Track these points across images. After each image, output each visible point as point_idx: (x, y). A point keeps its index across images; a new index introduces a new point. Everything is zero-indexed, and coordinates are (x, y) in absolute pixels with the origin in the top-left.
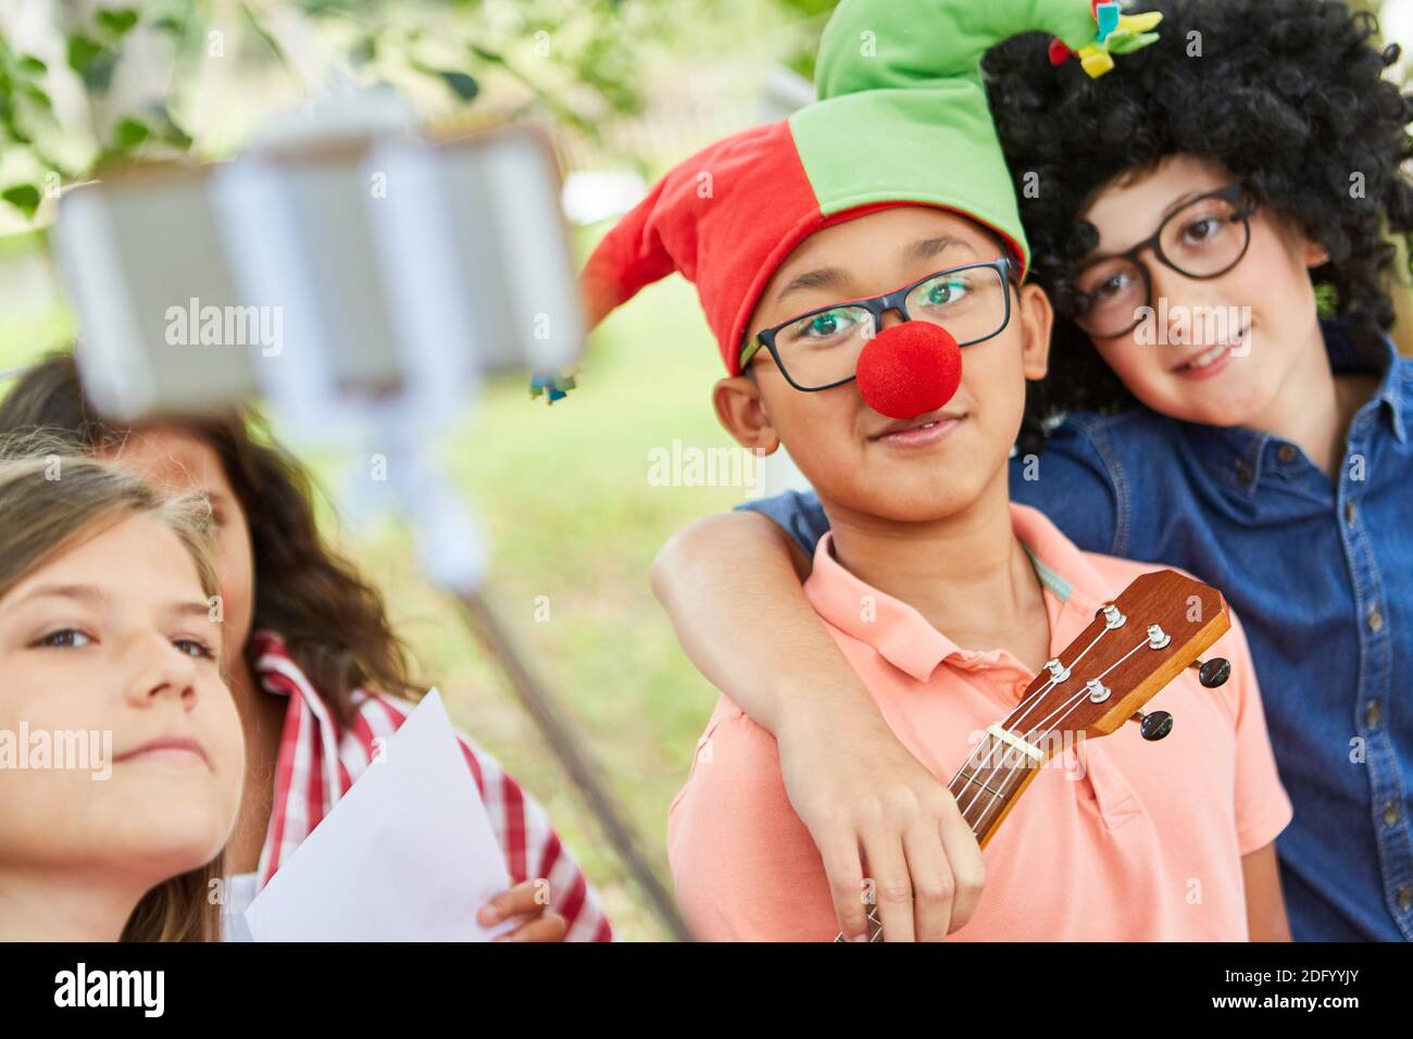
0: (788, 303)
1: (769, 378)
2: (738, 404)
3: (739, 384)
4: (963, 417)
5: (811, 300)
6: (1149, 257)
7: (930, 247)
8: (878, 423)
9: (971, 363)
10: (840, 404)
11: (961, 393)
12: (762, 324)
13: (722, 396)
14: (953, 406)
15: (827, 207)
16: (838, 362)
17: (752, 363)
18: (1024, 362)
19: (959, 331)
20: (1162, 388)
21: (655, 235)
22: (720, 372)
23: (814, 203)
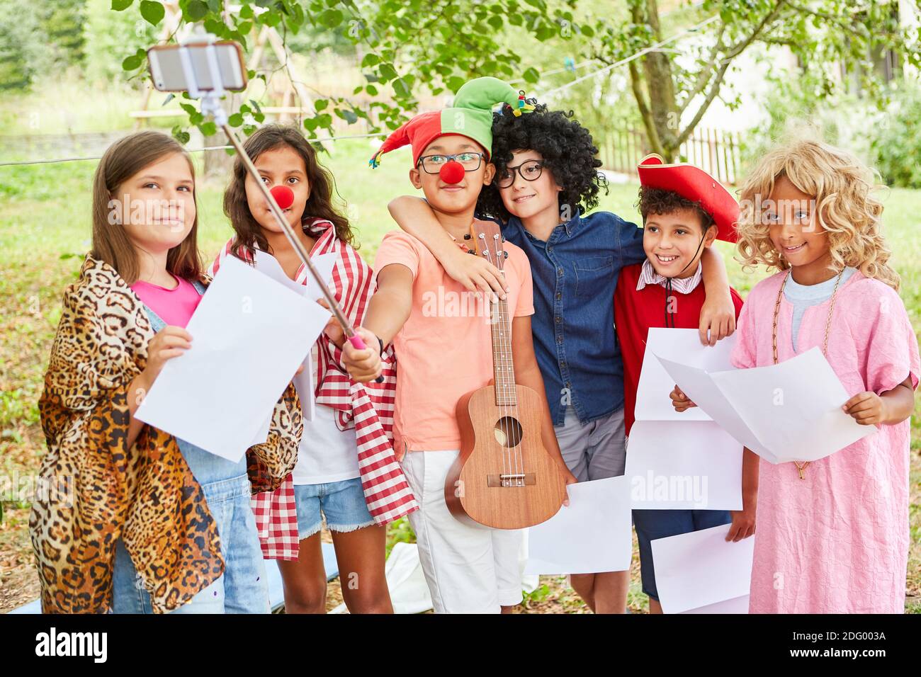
0: (429, 152)
1: (421, 168)
2: (415, 175)
3: (416, 170)
4: (463, 188)
5: (433, 152)
6: (517, 171)
7: (465, 146)
8: (443, 184)
9: (467, 175)
10: (435, 178)
11: (463, 180)
12: (423, 156)
13: (412, 172)
14: (461, 184)
15: (443, 131)
16: (437, 169)
17: (419, 165)
18: (484, 179)
19: (466, 167)
20: (509, 203)
21: (406, 132)
22: (413, 167)
23: (440, 130)
